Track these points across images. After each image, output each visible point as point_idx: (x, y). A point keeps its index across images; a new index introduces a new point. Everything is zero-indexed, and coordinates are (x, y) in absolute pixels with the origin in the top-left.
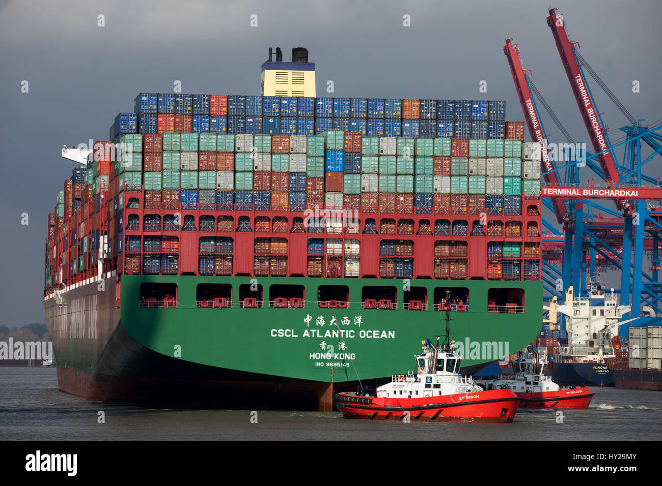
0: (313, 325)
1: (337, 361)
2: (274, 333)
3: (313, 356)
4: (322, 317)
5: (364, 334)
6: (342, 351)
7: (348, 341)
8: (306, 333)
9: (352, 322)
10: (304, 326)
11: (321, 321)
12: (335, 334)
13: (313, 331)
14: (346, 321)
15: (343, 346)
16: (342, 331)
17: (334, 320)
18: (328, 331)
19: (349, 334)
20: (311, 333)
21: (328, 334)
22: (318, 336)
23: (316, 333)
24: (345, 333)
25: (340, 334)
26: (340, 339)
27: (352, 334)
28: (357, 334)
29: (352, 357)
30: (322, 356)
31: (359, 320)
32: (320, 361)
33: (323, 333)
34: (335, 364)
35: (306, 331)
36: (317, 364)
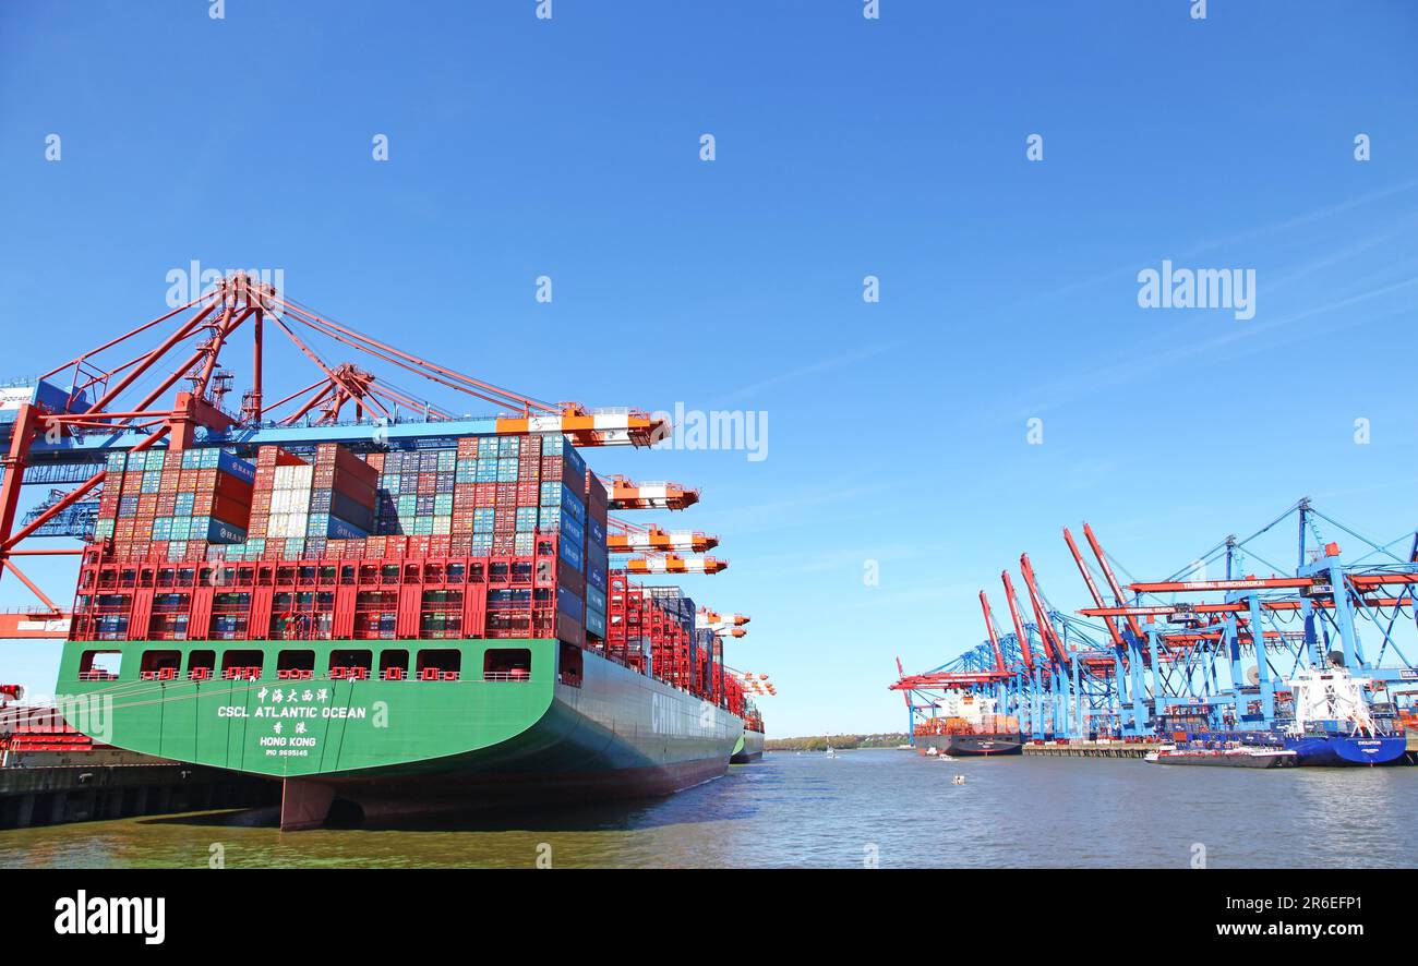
0: (268, 701)
1: (292, 748)
2: (223, 711)
3: (265, 741)
4: (279, 691)
5: (326, 712)
6: (299, 735)
7: (308, 722)
8: (259, 712)
9: (315, 697)
10: (258, 703)
11: (278, 696)
12: (294, 712)
13: (268, 709)
14: (308, 696)
15: (301, 728)
16: (302, 709)
17: (294, 693)
18: (285, 709)
19: (310, 713)
20: (264, 712)
21: (285, 712)
22: (273, 715)
23: (271, 711)
24: (305, 711)
25: (299, 711)
26: (299, 720)
27: (314, 712)
28: (319, 712)
29: (310, 742)
30: (277, 741)
31: (323, 694)
32: (271, 748)
33: (279, 711)
34: (290, 753)
35: (260, 709)
36: (268, 752)
